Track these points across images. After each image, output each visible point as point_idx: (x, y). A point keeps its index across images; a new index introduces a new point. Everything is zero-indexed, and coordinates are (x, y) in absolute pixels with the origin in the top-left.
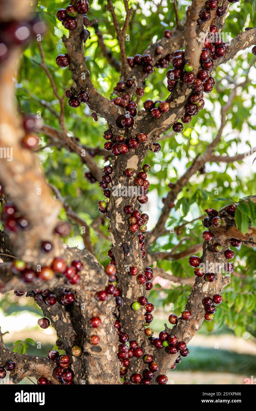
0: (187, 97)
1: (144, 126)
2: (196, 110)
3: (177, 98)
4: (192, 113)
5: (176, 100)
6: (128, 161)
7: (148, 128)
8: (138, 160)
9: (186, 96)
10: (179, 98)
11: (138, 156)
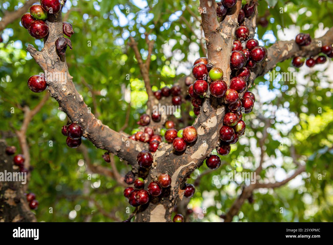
0: (220, 118)
1: (165, 164)
2: (234, 135)
3: (206, 121)
4: (229, 139)
5: (204, 123)
6: (152, 212)
7: (171, 166)
8: (165, 211)
9: (218, 117)
10: (208, 121)
11: (164, 206)
